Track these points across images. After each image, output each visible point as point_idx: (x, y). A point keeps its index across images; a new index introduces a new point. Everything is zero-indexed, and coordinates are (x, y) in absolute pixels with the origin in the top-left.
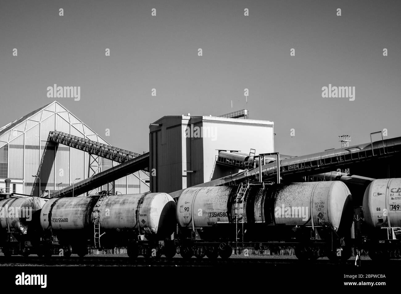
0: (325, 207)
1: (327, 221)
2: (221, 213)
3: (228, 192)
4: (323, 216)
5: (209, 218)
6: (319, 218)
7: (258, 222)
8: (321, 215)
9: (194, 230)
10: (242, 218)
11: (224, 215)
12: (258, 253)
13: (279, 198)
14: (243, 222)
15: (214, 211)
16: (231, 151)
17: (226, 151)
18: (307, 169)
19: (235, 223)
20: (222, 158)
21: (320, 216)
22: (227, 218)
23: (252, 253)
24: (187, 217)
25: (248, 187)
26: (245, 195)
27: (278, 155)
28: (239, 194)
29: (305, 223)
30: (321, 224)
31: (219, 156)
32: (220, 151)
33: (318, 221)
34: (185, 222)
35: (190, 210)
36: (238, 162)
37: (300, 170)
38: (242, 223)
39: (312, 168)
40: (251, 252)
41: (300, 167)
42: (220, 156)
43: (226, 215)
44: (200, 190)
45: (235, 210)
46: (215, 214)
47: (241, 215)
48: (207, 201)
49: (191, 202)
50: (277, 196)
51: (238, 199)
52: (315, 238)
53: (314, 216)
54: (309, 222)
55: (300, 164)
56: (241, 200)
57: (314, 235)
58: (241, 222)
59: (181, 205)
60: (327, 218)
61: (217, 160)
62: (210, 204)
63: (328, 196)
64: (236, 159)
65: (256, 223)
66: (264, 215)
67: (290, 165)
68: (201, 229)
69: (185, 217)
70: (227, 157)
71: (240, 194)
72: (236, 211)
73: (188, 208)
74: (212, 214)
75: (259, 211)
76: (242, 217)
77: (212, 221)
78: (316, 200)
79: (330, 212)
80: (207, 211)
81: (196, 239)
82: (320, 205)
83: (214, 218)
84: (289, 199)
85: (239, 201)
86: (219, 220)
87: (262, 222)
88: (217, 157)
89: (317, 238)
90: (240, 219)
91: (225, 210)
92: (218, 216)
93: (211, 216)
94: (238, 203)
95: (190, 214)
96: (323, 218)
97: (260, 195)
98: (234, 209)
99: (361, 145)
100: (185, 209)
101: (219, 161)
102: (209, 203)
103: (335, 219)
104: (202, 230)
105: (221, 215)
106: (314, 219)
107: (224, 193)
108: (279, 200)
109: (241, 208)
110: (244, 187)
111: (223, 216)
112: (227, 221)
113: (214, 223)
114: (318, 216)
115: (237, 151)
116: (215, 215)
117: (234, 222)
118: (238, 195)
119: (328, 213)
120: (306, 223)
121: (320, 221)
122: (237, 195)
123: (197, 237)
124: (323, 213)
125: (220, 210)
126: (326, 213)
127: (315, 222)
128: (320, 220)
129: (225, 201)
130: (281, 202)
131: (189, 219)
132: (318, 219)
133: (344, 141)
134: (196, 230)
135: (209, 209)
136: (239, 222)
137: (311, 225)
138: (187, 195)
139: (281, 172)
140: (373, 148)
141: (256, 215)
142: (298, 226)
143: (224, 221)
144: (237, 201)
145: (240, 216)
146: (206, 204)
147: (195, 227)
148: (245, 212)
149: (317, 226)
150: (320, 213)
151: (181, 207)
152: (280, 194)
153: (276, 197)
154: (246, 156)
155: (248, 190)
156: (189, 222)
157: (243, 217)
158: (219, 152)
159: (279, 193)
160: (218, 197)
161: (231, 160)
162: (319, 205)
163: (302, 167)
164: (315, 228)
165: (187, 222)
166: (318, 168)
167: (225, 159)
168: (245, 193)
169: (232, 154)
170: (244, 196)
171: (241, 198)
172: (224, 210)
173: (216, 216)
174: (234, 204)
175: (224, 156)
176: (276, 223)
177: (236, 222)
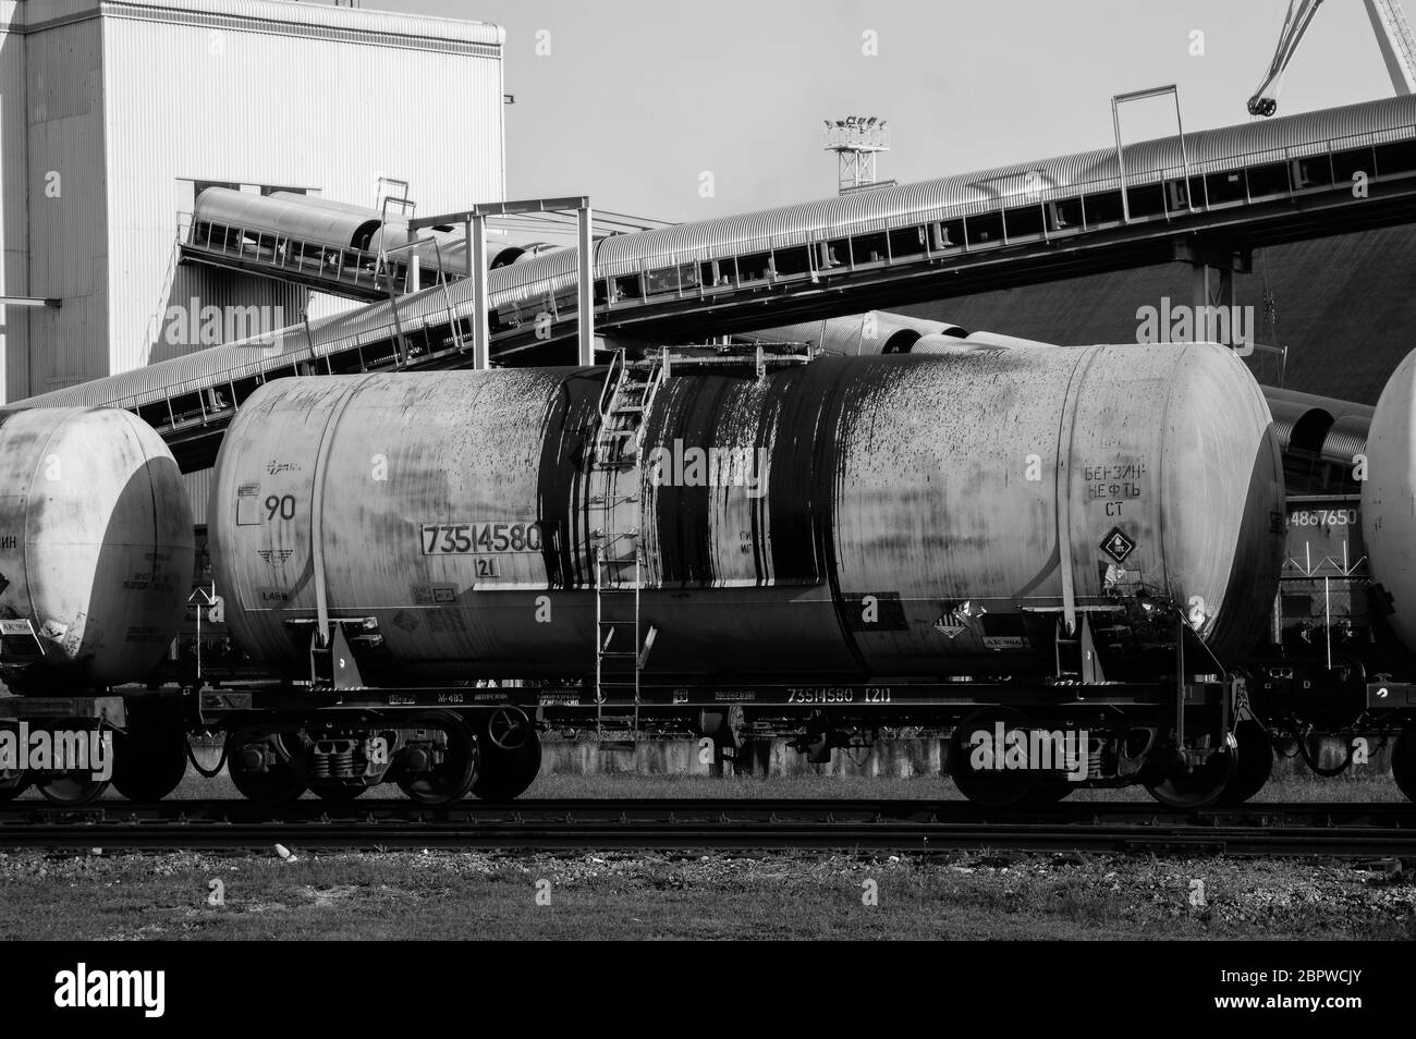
0: (1150, 494)
1: (1152, 575)
2: (501, 532)
3: (541, 404)
4: (1134, 545)
5: (420, 557)
6: (1108, 559)
7: (730, 584)
8: (1120, 542)
9: (324, 630)
10: (630, 561)
11: (516, 543)
12: (634, 765)
13: (863, 444)
14: (637, 585)
15: (458, 517)
16: (266, 190)
17: (236, 187)
18: (748, 293)
19: (585, 586)
20: (219, 230)
21: (1113, 546)
22: (538, 559)
23: (600, 766)
24: (284, 555)
25: (664, 373)
26: (651, 420)
27: (583, 212)
28: (613, 415)
29: (1019, 588)
30: (1119, 593)
31: (195, 215)
32: (200, 186)
33: (1103, 579)
34: (265, 583)
35: (301, 508)
36: (311, 251)
37: (709, 300)
38: (630, 593)
39: (778, 288)
40: (594, 761)
41: (708, 281)
42: (202, 218)
43: (533, 543)
44: (356, 391)
45: (586, 509)
46: (463, 533)
47: (628, 541)
48: (406, 457)
49: (308, 466)
50: (846, 431)
51: (606, 443)
52: (1080, 678)
53: (1077, 546)
54: (1047, 582)
55: (706, 267)
56: (628, 449)
57: (1073, 661)
58: (624, 586)
59: (241, 483)
60: (1159, 561)
61: (184, 240)
62: (427, 475)
63: (1163, 430)
64: (304, 236)
65: (722, 589)
66: (768, 541)
67: (653, 272)
68: (370, 626)
69: (267, 555)
70: (247, 219)
71: (617, 415)
72: (597, 520)
73: (288, 503)
74: (442, 535)
75: (740, 515)
76: (633, 554)
77: (442, 580)
78: (1094, 452)
79: (1178, 523)
80: (409, 519)
81: (339, 686)
82: (1117, 483)
83: (457, 558)
84: (922, 450)
85: (610, 457)
86: (486, 571)
87: (753, 583)
88: (187, 221)
89: (1088, 679)
90: (616, 566)
91: (525, 511)
92: (482, 549)
93: (438, 550)
94: (609, 470)
95: (298, 534)
96: (1134, 560)
97: (744, 423)
98: (581, 503)
99: (1059, 163)
100: (273, 503)
101: (196, 243)
102: (423, 465)
103: (1201, 564)
104: (374, 631)
105: (502, 543)
106: (1075, 561)
107: (513, 411)
108: (865, 456)
109: (629, 500)
110: (639, 375)
111: (510, 549)
112: (533, 578)
113: (452, 589)
114: (1103, 546)
115: (302, 191)
116: (462, 544)
117: (581, 582)
118: (606, 419)
119: (1162, 527)
120: (1026, 590)
121: (1112, 575)
122: (599, 423)
123: (347, 675)
124: (1135, 528)
125: (496, 510)
126: (1148, 532)
127: (1081, 582)
128: (1111, 569)
129: (522, 458)
130: (875, 463)
131: (294, 568)
132: (1103, 569)
133: (853, 151)
134: (338, 632)
135: (424, 503)
136: (615, 585)
137: (1060, 602)
138: (279, 419)
139: (601, 308)
140: (1122, 180)
141: (723, 544)
142: (976, 604)
143: (516, 580)
144: (599, 457)
145: (622, 549)
146: (403, 475)
147: (331, 614)
148: (651, 522)
149: (1091, 609)
150: (1115, 530)
151: (240, 492)
152: (865, 417)
153: (845, 433)
154: (360, 221)
155: (663, 394)
156: (291, 585)
157: (639, 554)
158: (198, 192)
159: (857, 410)
160: (481, 436)
161: (268, 241)
162: (1109, 482)
163: (721, 284)
164: (1079, 617)
165: (281, 584)
166: (815, 287)
167: (234, 232)
168: (647, 411)
169: (277, 203)
170: (642, 430)
171: (624, 439)
172: (518, 513)
173: (468, 547)
174: (584, 477)
175: (227, 219)
176: (843, 589)
177: (592, 581)
